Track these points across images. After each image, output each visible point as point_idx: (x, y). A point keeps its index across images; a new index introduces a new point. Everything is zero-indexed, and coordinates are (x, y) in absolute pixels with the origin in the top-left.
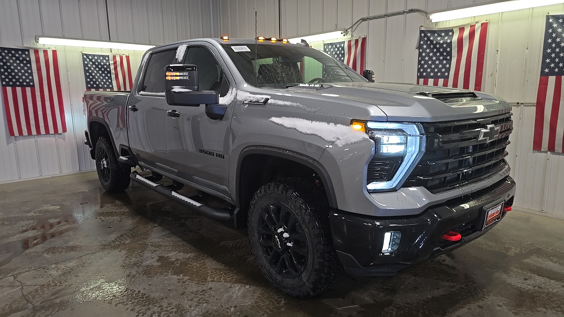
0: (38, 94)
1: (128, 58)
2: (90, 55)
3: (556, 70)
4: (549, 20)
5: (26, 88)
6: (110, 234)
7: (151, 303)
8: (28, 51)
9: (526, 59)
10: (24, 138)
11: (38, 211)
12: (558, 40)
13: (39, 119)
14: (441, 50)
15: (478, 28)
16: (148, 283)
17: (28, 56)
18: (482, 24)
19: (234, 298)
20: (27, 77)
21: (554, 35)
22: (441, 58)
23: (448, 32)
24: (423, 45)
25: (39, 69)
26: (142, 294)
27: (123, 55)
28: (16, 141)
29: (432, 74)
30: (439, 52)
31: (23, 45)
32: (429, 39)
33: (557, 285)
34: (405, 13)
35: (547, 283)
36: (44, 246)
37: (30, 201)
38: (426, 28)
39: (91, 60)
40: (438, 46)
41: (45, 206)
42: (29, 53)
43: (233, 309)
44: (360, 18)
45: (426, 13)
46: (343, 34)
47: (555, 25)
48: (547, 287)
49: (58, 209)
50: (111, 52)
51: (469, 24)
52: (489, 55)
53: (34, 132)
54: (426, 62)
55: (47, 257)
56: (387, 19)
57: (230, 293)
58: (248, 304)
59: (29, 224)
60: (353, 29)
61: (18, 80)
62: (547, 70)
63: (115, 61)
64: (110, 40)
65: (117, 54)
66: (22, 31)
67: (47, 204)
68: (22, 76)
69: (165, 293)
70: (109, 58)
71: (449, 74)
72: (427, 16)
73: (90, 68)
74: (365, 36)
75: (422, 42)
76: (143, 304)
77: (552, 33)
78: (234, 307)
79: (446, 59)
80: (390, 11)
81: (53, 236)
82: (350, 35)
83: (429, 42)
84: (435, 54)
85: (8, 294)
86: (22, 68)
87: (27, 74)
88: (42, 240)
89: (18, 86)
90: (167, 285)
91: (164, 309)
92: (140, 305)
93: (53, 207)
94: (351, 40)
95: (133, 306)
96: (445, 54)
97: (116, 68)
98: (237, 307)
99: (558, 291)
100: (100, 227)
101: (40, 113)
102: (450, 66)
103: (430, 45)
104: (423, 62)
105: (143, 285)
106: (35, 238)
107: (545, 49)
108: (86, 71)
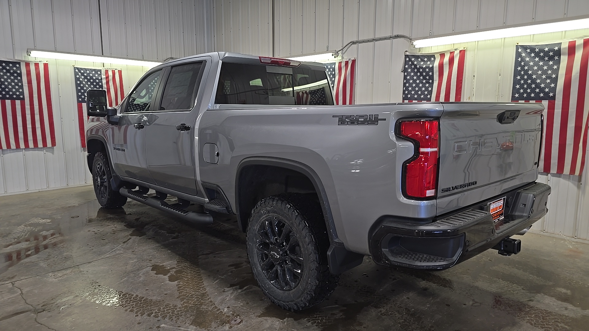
0: (28, 107)
1: (120, 72)
2: (82, 69)
3: (525, 95)
4: (519, 49)
5: (16, 101)
6: (104, 246)
7: (149, 305)
8: (19, 63)
9: (499, 84)
10: (11, 151)
11: (28, 224)
12: (526, 68)
13: (28, 133)
14: (424, 74)
15: (457, 54)
16: (145, 288)
17: (19, 68)
18: (460, 51)
19: (227, 300)
20: (17, 90)
21: (523, 64)
22: (424, 81)
23: (430, 57)
24: (408, 69)
25: (30, 82)
26: (140, 297)
27: (116, 69)
28: (3, 155)
29: (416, 96)
30: (422, 75)
31: (14, 58)
32: (413, 63)
33: (517, 287)
34: (392, 39)
35: (510, 286)
36: (38, 256)
37: (19, 215)
38: (410, 53)
39: (83, 74)
40: (421, 70)
41: (35, 219)
42: (20, 65)
43: (227, 309)
44: (350, 42)
45: (411, 39)
46: (334, 56)
47: (523, 55)
48: (509, 289)
49: (49, 222)
50: (104, 67)
51: (449, 51)
52: (467, 80)
53: (22, 145)
54: (411, 85)
55: (43, 266)
56: (375, 43)
57: (223, 296)
58: (240, 305)
59: (21, 236)
60: (344, 52)
61: (7, 93)
62: (517, 95)
63: (107, 75)
64: (103, 55)
65: (109, 69)
66: (14, 43)
67: (36, 217)
68: (12, 89)
69: (162, 297)
70: (101, 73)
71: (431, 97)
72: (411, 42)
73: (81, 82)
74: (354, 58)
75: (407, 66)
76: (141, 306)
77: (521, 62)
78: (227, 308)
79: (429, 83)
80: (377, 36)
81: (46, 247)
82: (341, 57)
83: (413, 67)
84: (418, 78)
85: (9, 299)
86: (13, 81)
87: (17, 87)
88: (35, 251)
89: (8, 99)
90: (163, 290)
91: (161, 310)
92: (138, 306)
93: (43, 221)
94: (341, 62)
95: (131, 307)
96: (427, 78)
97: (108, 83)
98: (230, 308)
99: (518, 293)
100: (94, 239)
101: (29, 126)
102: (432, 89)
103: (414, 69)
104: (407, 85)
105: (140, 290)
106: (28, 249)
107: (515, 76)
108: (77, 85)
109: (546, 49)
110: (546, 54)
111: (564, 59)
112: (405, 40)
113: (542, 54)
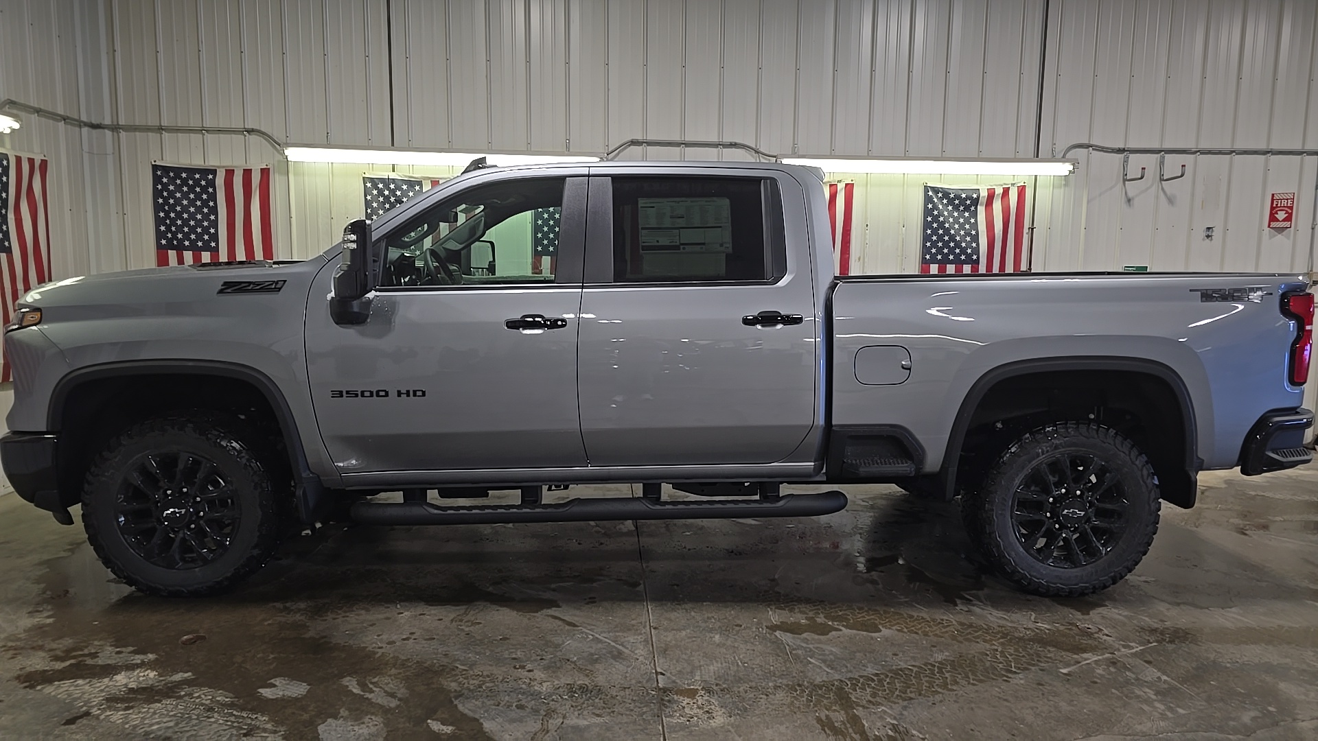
109: (964, 196)
110: (963, 201)
111: (981, 210)
112: (747, 154)
113: (957, 202)
